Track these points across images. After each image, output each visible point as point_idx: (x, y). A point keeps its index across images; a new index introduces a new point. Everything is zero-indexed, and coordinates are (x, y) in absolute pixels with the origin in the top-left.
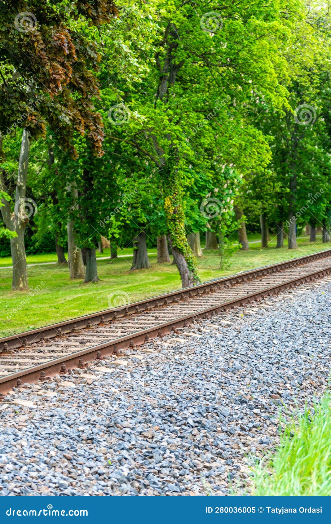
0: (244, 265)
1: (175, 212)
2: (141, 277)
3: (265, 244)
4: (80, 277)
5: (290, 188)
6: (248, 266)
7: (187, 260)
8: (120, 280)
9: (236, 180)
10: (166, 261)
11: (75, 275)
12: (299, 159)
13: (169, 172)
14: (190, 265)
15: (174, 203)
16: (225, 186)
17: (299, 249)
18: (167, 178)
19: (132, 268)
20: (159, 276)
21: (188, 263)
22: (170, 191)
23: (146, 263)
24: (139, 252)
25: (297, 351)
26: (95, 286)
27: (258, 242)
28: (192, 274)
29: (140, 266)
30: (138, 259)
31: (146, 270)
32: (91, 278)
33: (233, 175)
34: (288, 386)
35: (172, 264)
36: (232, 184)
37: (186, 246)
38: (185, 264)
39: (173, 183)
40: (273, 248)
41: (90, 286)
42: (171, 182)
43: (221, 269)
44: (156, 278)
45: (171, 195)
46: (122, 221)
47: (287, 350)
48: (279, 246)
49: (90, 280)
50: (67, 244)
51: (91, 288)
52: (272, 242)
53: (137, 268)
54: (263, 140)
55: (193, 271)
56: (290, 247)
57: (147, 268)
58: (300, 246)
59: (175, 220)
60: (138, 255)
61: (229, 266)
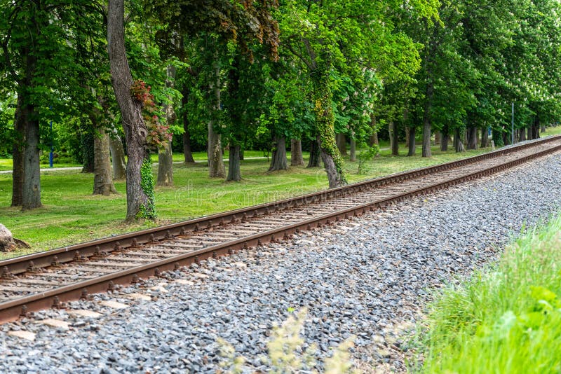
0: (381, 171)
1: (325, 115)
2: (280, 178)
3: (395, 153)
4: (221, 175)
5: (425, 94)
6: (386, 172)
7: (335, 162)
8: (259, 180)
9: (375, 85)
10: (300, 164)
11: (216, 173)
12: (438, 64)
13: (320, 75)
14: (338, 167)
15: (324, 106)
16: (365, 90)
17: (433, 157)
18: (318, 80)
19: (270, 169)
20: (298, 177)
21: (336, 165)
22: (321, 94)
23: (285, 164)
24: (277, 154)
25: (476, 227)
26: (239, 185)
27: (387, 150)
28: (340, 175)
29: (278, 168)
30: (276, 160)
31: (285, 172)
32: (233, 177)
33: (374, 79)
34: (476, 248)
35: (307, 167)
36: (372, 88)
37: (335, 148)
38: (333, 165)
39: (324, 85)
40: (404, 156)
41: (233, 184)
42: (322, 85)
43: (359, 173)
44: (297, 180)
45: (322, 97)
46: (271, 121)
47: (469, 226)
48: (411, 154)
49: (233, 179)
50: (207, 142)
51: (235, 186)
52: (403, 150)
53: (276, 170)
54: (413, 47)
55: (340, 172)
56: (424, 155)
57: (285, 169)
58: (433, 154)
59: (325, 122)
60: (277, 157)
61: (367, 171)
